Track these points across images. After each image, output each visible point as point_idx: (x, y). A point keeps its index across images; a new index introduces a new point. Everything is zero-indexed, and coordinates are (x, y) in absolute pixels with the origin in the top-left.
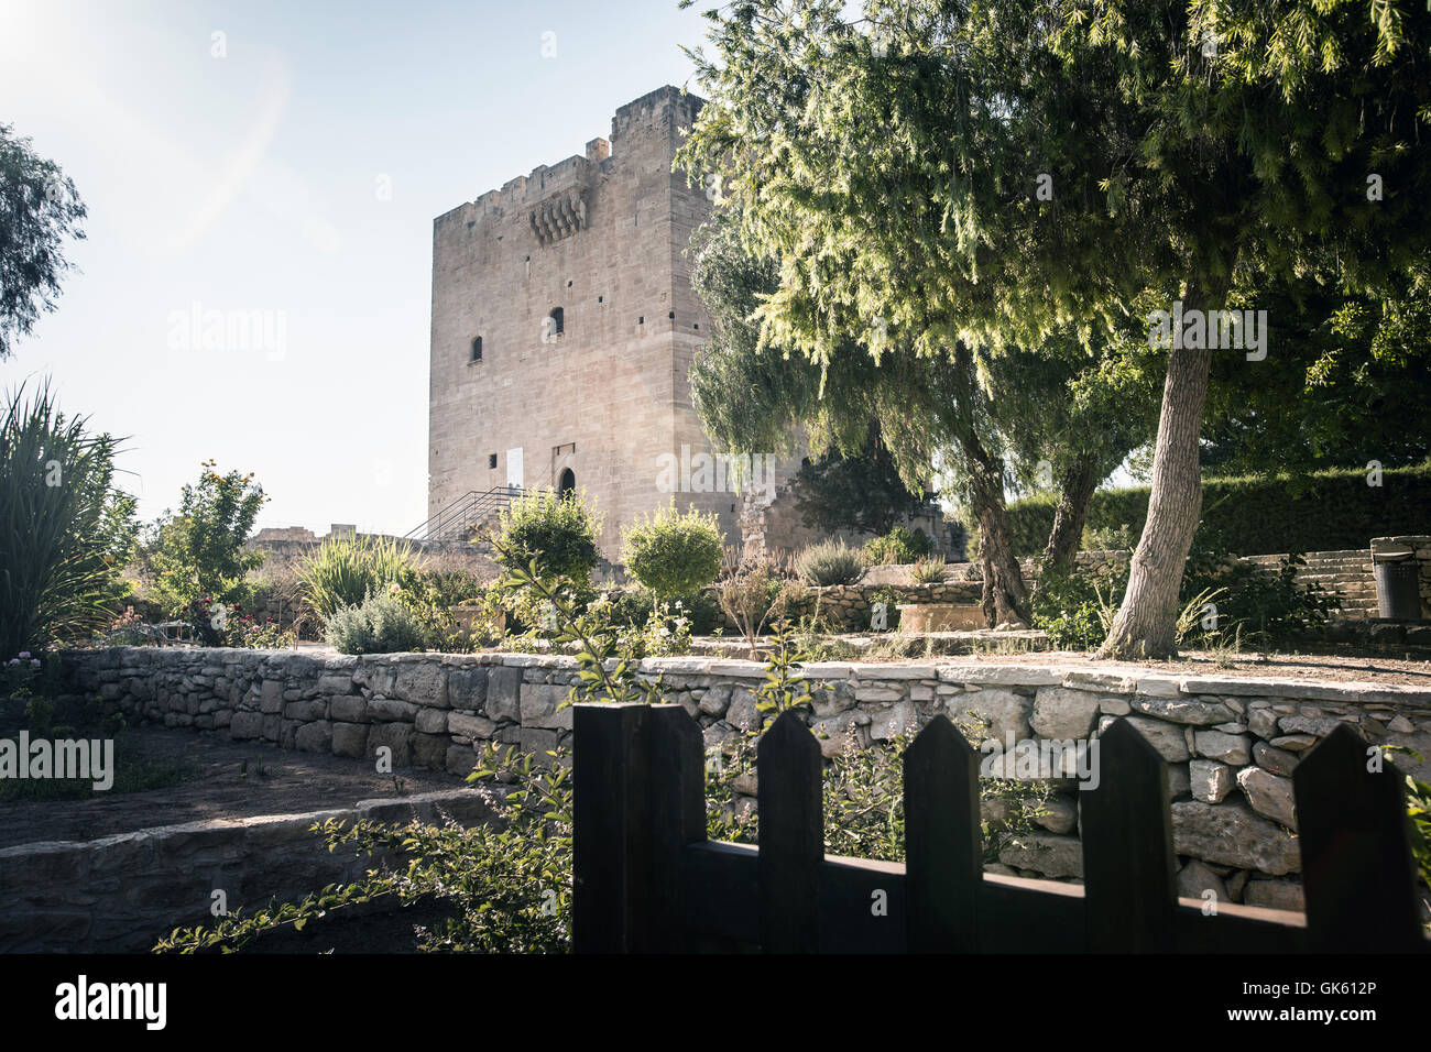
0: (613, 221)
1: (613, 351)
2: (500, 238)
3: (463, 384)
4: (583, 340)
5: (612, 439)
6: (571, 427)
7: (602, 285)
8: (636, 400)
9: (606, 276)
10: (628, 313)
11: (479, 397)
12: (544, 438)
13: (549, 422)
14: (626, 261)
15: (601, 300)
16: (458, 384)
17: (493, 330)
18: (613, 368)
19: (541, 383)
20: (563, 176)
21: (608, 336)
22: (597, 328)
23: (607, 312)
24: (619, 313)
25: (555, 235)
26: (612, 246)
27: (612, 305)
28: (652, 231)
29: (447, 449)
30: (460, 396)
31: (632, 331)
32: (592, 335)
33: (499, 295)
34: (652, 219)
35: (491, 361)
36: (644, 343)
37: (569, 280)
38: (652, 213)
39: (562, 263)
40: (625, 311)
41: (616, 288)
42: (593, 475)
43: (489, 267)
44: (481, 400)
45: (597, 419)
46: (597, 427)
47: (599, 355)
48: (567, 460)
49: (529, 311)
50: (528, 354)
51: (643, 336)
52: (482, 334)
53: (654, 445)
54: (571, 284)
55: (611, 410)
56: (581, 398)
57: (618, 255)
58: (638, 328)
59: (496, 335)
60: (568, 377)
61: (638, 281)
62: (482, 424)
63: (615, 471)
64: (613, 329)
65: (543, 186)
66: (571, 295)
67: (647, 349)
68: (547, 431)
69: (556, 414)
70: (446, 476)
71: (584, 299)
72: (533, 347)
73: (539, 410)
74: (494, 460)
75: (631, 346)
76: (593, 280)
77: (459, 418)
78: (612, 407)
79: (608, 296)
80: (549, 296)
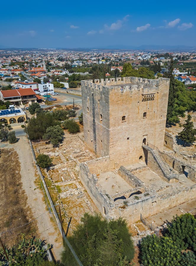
0: (158, 99)
1: (156, 120)
2: (131, 97)
3: (120, 125)
4: (151, 118)
6: (147, 132)
7: (155, 110)
8: (160, 128)
10: (159, 115)
11: (125, 128)
13: (143, 132)
14: (160, 107)
15: (154, 112)
16: (118, 125)
17: (129, 115)
18: (156, 123)
21: (155, 118)
26: (158, 104)
27: (157, 113)
28: (165, 103)
29: (115, 138)
30: (119, 128)
31: (160, 118)
33: (131, 108)
35: (128, 121)
37: (148, 108)
38: (165, 100)
39: (147, 105)
41: (158, 111)
42: (151, 139)
43: (128, 103)
45: (152, 131)
46: (152, 132)
47: (153, 121)
48: (145, 137)
49: (139, 113)
51: (162, 118)
52: (126, 116)
56: (149, 127)
57: (158, 106)
59: (130, 116)
60: (147, 124)
64: (156, 117)
66: (149, 111)
67: (162, 120)
68: (142, 133)
69: (144, 130)
70: (115, 142)
71: (151, 112)
72: (139, 119)
73: (140, 130)
74: (128, 139)
75: (159, 120)
76: (153, 109)
77: (119, 132)
78: (155, 129)
79: (156, 111)
80: (144, 110)
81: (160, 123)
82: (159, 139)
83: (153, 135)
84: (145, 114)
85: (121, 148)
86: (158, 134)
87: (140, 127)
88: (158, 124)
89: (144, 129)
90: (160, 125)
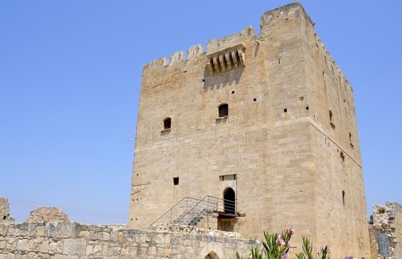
0: (263, 62)
2: (185, 72)
4: (242, 120)
5: (265, 173)
6: (234, 165)
7: (256, 93)
8: (283, 152)
9: (259, 88)
10: (275, 107)
11: (167, 148)
12: (213, 171)
13: (218, 162)
14: (273, 81)
15: (255, 100)
17: (179, 115)
19: (212, 142)
20: (233, 40)
21: (261, 119)
22: (253, 114)
23: (260, 106)
24: (268, 107)
25: (223, 69)
26: (263, 74)
27: (263, 102)
28: (291, 66)
29: (145, 173)
30: (155, 147)
31: (279, 115)
32: (248, 117)
33: (183, 98)
34: (291, 61)
35: (177, 130)
36: (287, 123)
37: (233, 90)
38: (291, 58)
39: (227, 82)
40: (274, 106)
41: (266, 95)
42: (250, 192)
43: (177, 85)
44: (169, 149)
45: (252, 162)
46: (254, 166)
47: (255, 128)
48: (230, 184)
49: (204, 106)
50: (203, 127)
51: (286, 119)
52: (172, 117)
53: (297, 178)
54: (233, 92)
55: (263, 158)
56: (241, 150)
57: (267, 79)
58: (284, 114)
59: (180, 117)
61: (282, 91)
62: (169, 161)
63: (267, 191)
64: (264, 114)
65: (219, 46)
66: (234, 98)
67: (290, 126)
68: (215, 167)
69: (223, 158)
70: (143, 187)
71: (243, 99)
72: (206, 123)
73: (210, 155)
74: (176, 181)
75: (278, 124)
76: (249, 91)
77: (154, 158)
78: (265, 156)
79: (260, 98)
80: (218, 98)
81: (284, 136)
82: (288, 198)
83: (258, 179)
84: (224, 109)
85: (155, 206)
86: (281, 177)
87: (209, 148)
88: (275, 138)
89: (222, 154)
90: (282, 141)
